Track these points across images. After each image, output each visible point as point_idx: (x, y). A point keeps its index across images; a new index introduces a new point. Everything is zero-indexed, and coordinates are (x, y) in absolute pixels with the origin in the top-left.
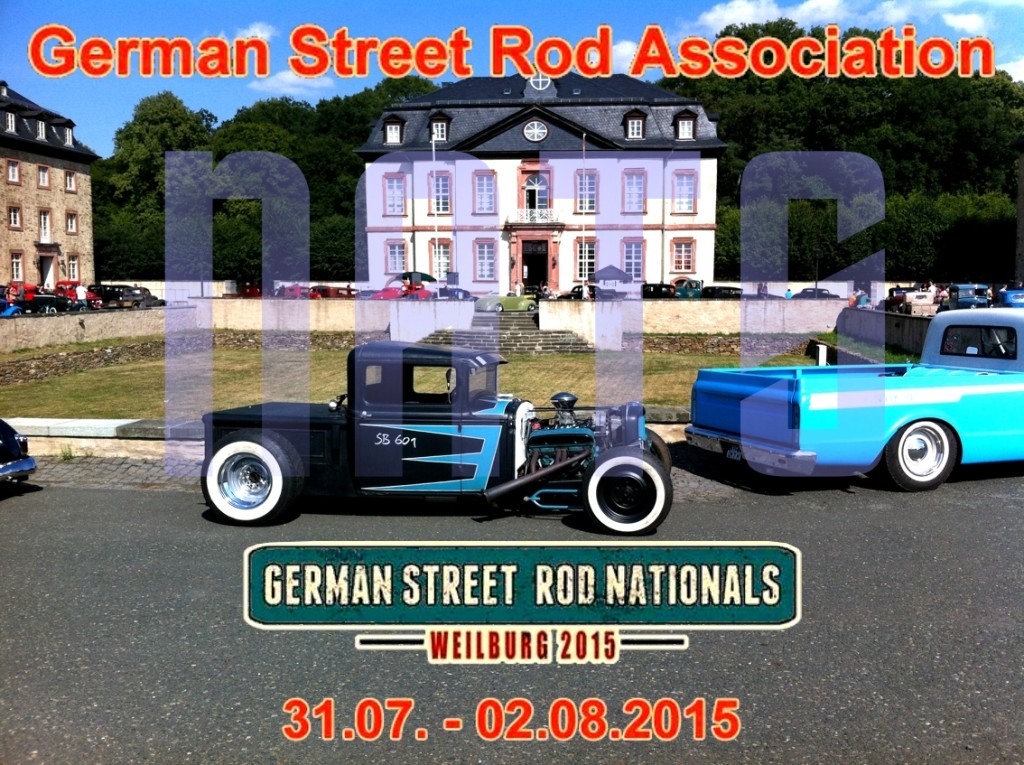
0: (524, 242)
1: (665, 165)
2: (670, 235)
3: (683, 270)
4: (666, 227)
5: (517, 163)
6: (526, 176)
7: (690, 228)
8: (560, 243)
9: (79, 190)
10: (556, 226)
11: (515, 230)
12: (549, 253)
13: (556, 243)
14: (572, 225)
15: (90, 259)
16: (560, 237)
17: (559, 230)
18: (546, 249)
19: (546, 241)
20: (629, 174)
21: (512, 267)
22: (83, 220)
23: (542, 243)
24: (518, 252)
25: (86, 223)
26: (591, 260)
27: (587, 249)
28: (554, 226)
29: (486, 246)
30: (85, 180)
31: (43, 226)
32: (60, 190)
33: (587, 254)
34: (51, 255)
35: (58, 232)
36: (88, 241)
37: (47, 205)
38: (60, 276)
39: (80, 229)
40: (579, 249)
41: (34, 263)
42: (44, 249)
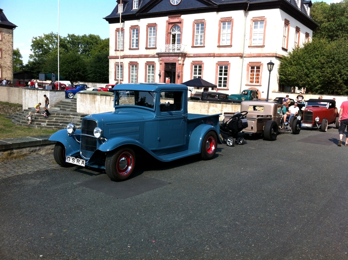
0: (165, 63)
1: (246, 15)
2: (247, 61)
3: (254, 84)
4: (244, 55)
5: (166, 18)
6: (171, 26)
7: (259, 56)
8: (183, 64)
9: (3, 40)
10: (179, 54)
11: (161, 56)
12: (176, 70)
13: (180, 64)
14: (190, 54)
15: (10, 69)
16: (184, 61)
17: (182, 56)
18: (175, 68)
19: (176, 63)
20: (224, 21)
21: (160, 78)
22: (6, 52)
23: (174, 65)
24: (162, 70)
25: (7, 54)
26: (200, 76)
27: (198, 69)
28: (178, 54)
29: (150, 65)
30: (8, 36)
33: (198, 72)
36: (9, 61)
39: (4, 56)
40: (193, 68)
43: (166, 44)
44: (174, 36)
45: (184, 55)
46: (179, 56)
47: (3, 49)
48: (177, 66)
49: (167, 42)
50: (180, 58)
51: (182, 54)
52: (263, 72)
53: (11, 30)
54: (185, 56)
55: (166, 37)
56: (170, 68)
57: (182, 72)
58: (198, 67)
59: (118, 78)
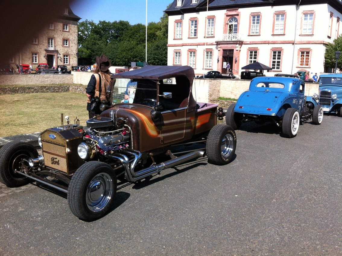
1: (297, 9)
2: (298, 47)
3: (304, 66)
4: (296, 42)
5: (224, 11)
7: (308, 43)
8: (240, 51)
10: (237, 42)
11: (220, 44)
12: (234, 56)
13: (238, 50)
14: (246, 42)
15: (75, 56)
16: (240, 48)
17: (239, 44)
18: (233, 54)
19: (233, 49)
20: (278, 14)
21: (218, 63)
22: (72, 42)
23: (232, 51)
24: (221, 55)
26: (255, 60)
29: (209, 52)
30: (74, 27)
31: (50, 43)
32: (60, 31)
33: (253, 57)
34: (54, 54)
35: (58, 46)
36: (75, 50)
37: (52, 36)
38: (58, 62)
39: (71, 45)
40: (249, 54)
41: (44, 57)
42: (50, 52)
43: (224, 33)
44: (231, 26)
45: (241, 43)
46: (236, 44)
47: (70, 39)
48: (235, 52)
49: (225, 32)
50: (237, 45)
51: (240, 42)
52: (312, 57)
53: (76, 22)
54: (242, 43)
55: (224, 27)
56: (228, 54)
57: (239, 57)
58: (254, 53)
59: (176, 63)
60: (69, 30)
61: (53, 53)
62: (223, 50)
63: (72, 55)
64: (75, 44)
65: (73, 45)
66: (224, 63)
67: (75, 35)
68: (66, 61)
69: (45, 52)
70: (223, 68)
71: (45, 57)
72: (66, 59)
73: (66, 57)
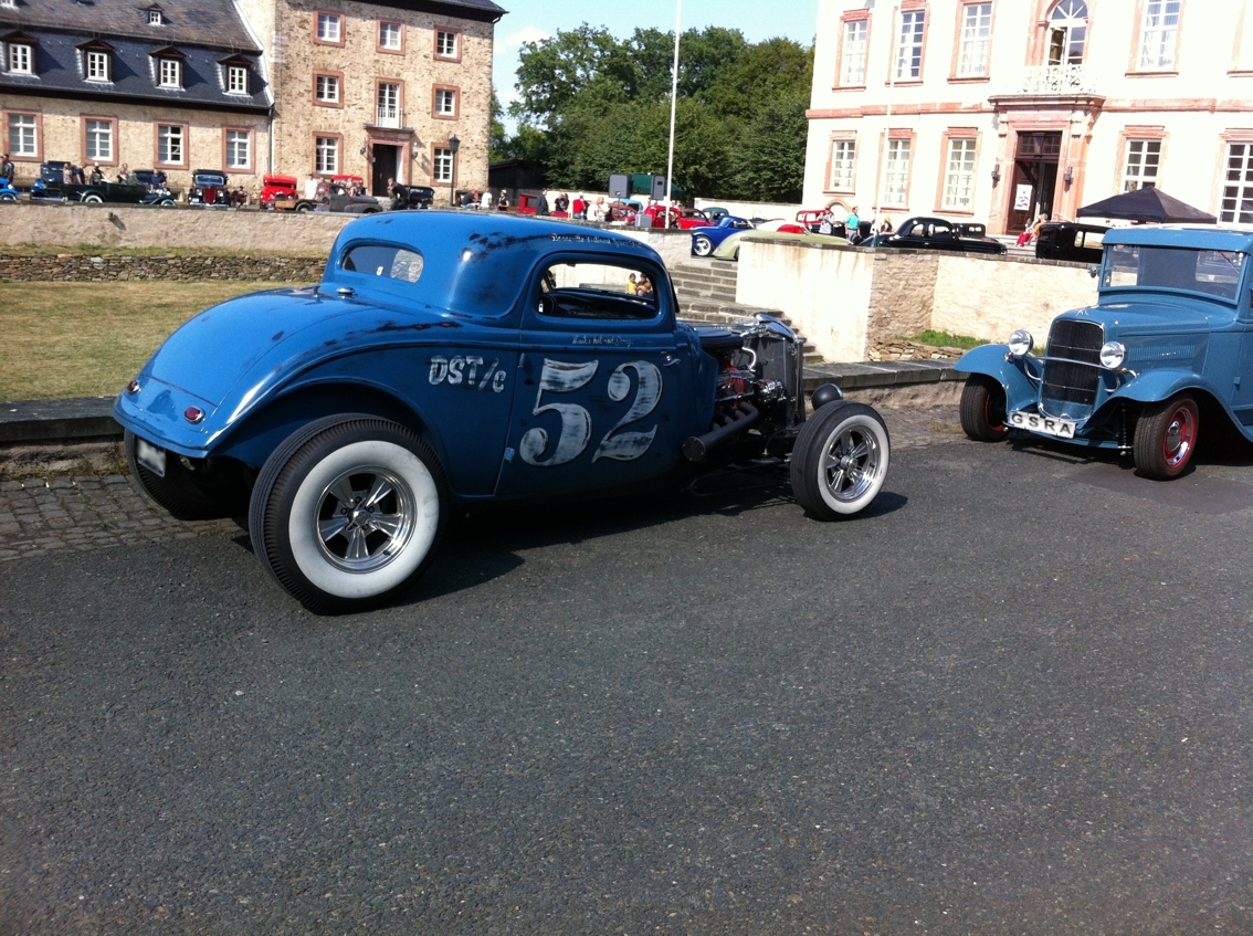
0: (1021, 133)
8: (1089, 138)
9: (464, 57)
10: (1077, 99)
11: (1005, 109)
12: (1061, 159)
13: (1079, 136)
14: (1117, 100)
15: (479, 154)
16: (1091, 125)
17: (1086, 110)
18: (1057, 150)
19: (1061, 132)
21: (995, 185)
22: (470, 99)
23: (1053, 138)
24: (1007, 156)
25: (475, 104)
26: (1150, 179)
27: (1144, 153)
28: (1072, 99)
29: (963, 142)
30: (479, 43)
31: (387, 104)
32: (425, 56)
33: (1143, 165)
34: (399, 143)
35: (416, 114)
36: (479, 129)
37: (394, 76)
38: (414, 173)
39: (463, 111)
40: (1128, 152)
41: (362, 153)
42: (382, 135)
43: (1026, 64)
44: (1058, 36)
45: (1094, 106)
46: (1074, 108)
47: (463, 89)
48: (1065, 141)
49: (1032, 56)
50: (1079, 115)
51: (1089, 100)
53: (488, 24)
54: (1100, 107)
55: (1029, 39)
56: (1037, 149)
57: (1081, 164)
58: (1147, 150)
59: (837, 185)
60: (460, 54)
61: (396, 139)
62: (1019, 133)
63: (468, 148)
64: (482, 107)
65: (473, 110)
66: (1019, 186)
67: (482, 75)
68: (442, 169)
69: (364, 135)
70: (1016, 208)
71: (366, 154)
72: (442, 162)
73: (442, 157)
